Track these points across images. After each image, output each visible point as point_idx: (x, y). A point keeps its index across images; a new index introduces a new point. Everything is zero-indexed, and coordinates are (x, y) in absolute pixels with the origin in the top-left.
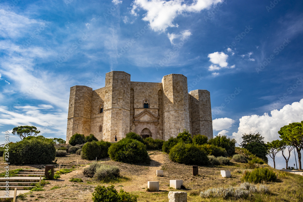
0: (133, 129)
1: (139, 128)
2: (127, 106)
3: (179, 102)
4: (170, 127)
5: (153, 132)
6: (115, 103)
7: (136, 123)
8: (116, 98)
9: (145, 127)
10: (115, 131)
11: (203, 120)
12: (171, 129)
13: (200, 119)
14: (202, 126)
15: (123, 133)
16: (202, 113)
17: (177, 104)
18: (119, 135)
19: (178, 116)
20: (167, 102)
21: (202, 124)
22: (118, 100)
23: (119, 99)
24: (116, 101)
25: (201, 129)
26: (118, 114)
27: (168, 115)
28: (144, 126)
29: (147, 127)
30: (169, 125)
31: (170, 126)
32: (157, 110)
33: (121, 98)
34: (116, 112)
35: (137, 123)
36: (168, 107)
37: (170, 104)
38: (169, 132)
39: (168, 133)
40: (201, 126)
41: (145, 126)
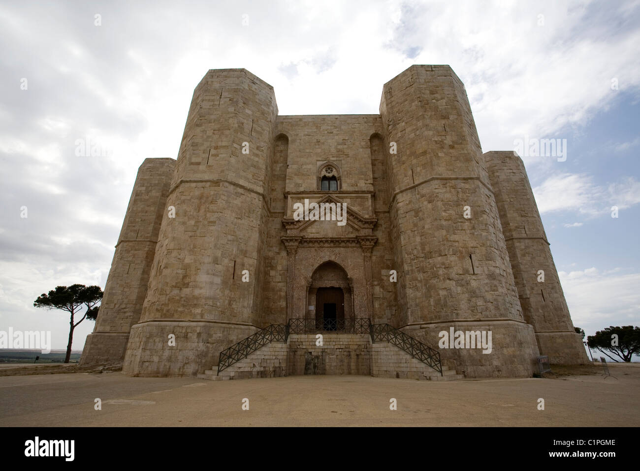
0: (279, 268)
1: (304, 262)
2: (250, 176)
3: (452, 147)
4: (427, 249)
5: (354, 277)
6: (199, 164)
7: (291, 243)
8: (206, 144)
9: (326, 259)
10: (180, 271)
11: (524, 236)
12: (428, 255)
13: (514, 233)
14: (524, 255)
15: (218, 280)
16: (515, 215)
17: (446, 154)
18: (196, 287)
19: (455, 199)
20: (404, 158)
21: (522, 250)
22: (213, 152)
23: (216, 148)
24: (204, 156)
25: (522, 267)
26: (203, 201)
27: (410, 202)
28: (322, 254)
29: (333, 258)
30: (418, 239)
31: (423, 245)
32: (369, 195)
33: (224, 144)
34: (197, 193)
35: (296, 244)
36: (410, 172)
37: (414, 161)
38: (422, 270)
39: (420, 276)
40: (519, 256)
41: (326, 255)
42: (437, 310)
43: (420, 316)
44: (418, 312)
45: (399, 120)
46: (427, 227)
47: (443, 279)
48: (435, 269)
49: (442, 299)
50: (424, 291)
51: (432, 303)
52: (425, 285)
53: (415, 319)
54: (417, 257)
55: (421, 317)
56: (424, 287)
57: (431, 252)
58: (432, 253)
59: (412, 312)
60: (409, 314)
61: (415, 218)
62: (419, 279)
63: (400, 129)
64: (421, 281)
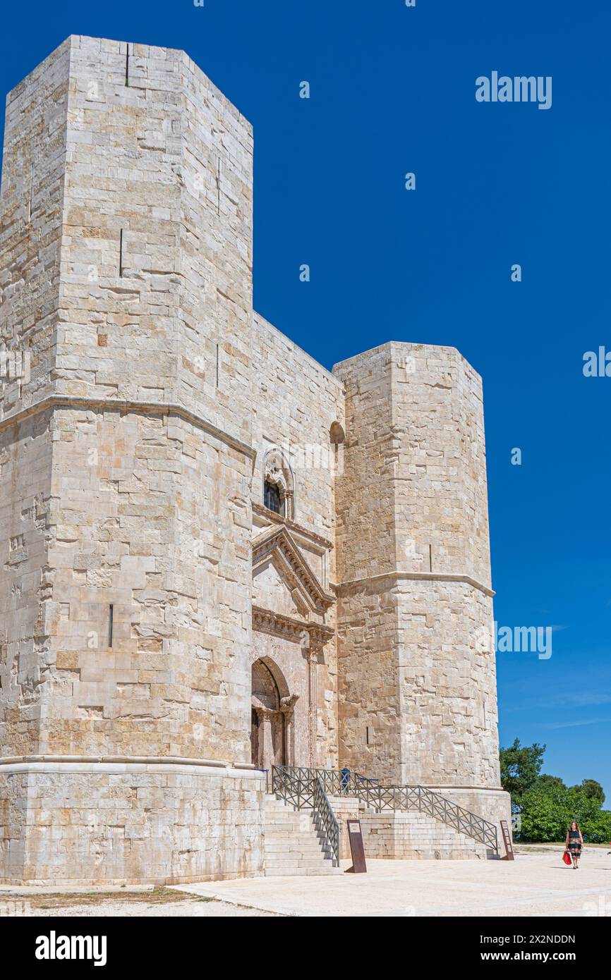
4: (442, 682)
20: (418, 518)
30: (429, 662)
39: (428, 719)
42: (448, 771)
43: (420, 775)
44: (417, 770)
45: (416, 441)
46: (445, 648)
47: (461, 730)
48: (450, 713)
49: (457, 756)
50: (430, 742)
51: (441, 761)
52: (434, 733)
53: (411, 780)
54: (425, 691)
55: (422, 778)
56: (431, 736)
57: (447, 688)
58: (449, 690)
59: (408, 770)
60: (403, 771)
61: (426, 628)
62: (424, 723)
63: (416, 460)
64: (427, 727)
